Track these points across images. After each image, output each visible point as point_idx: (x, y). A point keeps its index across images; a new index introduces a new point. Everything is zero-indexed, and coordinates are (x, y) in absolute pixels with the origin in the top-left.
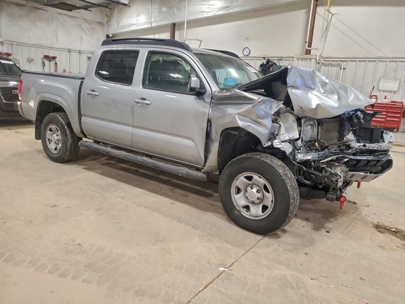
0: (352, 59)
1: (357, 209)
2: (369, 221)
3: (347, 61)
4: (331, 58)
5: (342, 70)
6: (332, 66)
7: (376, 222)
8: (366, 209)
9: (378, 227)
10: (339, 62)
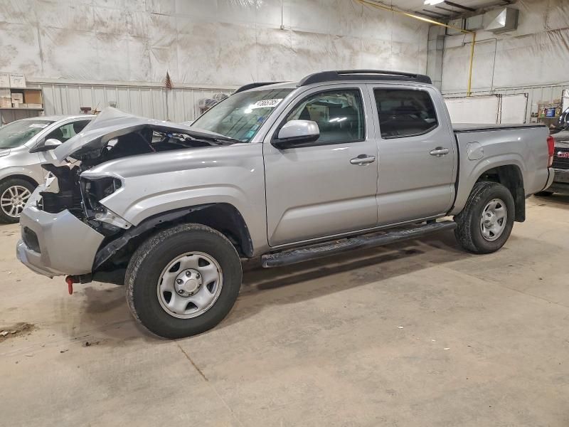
1: (75, 337)
2: (43, 329)
7: (34, 332)
8: (62, 348)
9: (27, 328)
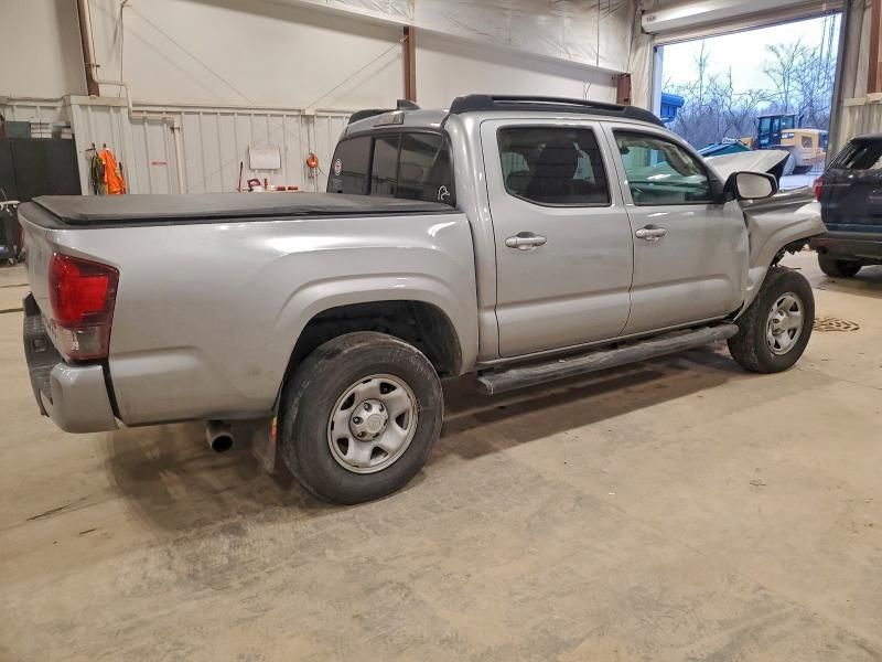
0: (191, 110)
3: (180, 113)
4: (144, 106)
5: (176, 131)
6: (152, 122)
10: (164, 115)
